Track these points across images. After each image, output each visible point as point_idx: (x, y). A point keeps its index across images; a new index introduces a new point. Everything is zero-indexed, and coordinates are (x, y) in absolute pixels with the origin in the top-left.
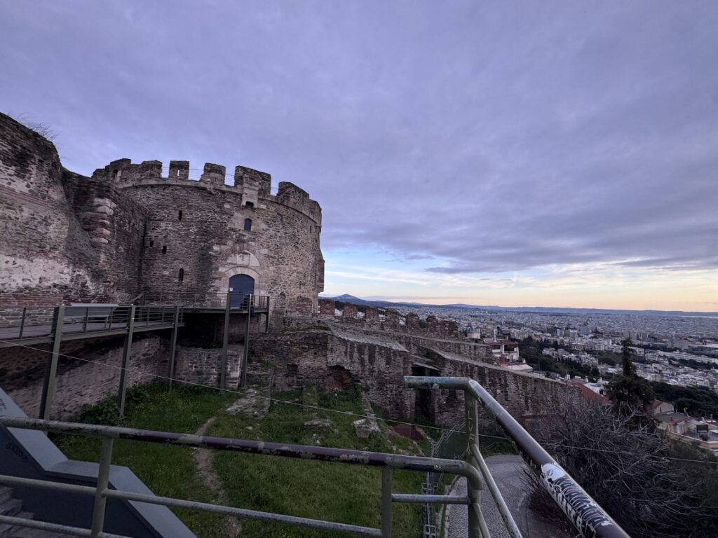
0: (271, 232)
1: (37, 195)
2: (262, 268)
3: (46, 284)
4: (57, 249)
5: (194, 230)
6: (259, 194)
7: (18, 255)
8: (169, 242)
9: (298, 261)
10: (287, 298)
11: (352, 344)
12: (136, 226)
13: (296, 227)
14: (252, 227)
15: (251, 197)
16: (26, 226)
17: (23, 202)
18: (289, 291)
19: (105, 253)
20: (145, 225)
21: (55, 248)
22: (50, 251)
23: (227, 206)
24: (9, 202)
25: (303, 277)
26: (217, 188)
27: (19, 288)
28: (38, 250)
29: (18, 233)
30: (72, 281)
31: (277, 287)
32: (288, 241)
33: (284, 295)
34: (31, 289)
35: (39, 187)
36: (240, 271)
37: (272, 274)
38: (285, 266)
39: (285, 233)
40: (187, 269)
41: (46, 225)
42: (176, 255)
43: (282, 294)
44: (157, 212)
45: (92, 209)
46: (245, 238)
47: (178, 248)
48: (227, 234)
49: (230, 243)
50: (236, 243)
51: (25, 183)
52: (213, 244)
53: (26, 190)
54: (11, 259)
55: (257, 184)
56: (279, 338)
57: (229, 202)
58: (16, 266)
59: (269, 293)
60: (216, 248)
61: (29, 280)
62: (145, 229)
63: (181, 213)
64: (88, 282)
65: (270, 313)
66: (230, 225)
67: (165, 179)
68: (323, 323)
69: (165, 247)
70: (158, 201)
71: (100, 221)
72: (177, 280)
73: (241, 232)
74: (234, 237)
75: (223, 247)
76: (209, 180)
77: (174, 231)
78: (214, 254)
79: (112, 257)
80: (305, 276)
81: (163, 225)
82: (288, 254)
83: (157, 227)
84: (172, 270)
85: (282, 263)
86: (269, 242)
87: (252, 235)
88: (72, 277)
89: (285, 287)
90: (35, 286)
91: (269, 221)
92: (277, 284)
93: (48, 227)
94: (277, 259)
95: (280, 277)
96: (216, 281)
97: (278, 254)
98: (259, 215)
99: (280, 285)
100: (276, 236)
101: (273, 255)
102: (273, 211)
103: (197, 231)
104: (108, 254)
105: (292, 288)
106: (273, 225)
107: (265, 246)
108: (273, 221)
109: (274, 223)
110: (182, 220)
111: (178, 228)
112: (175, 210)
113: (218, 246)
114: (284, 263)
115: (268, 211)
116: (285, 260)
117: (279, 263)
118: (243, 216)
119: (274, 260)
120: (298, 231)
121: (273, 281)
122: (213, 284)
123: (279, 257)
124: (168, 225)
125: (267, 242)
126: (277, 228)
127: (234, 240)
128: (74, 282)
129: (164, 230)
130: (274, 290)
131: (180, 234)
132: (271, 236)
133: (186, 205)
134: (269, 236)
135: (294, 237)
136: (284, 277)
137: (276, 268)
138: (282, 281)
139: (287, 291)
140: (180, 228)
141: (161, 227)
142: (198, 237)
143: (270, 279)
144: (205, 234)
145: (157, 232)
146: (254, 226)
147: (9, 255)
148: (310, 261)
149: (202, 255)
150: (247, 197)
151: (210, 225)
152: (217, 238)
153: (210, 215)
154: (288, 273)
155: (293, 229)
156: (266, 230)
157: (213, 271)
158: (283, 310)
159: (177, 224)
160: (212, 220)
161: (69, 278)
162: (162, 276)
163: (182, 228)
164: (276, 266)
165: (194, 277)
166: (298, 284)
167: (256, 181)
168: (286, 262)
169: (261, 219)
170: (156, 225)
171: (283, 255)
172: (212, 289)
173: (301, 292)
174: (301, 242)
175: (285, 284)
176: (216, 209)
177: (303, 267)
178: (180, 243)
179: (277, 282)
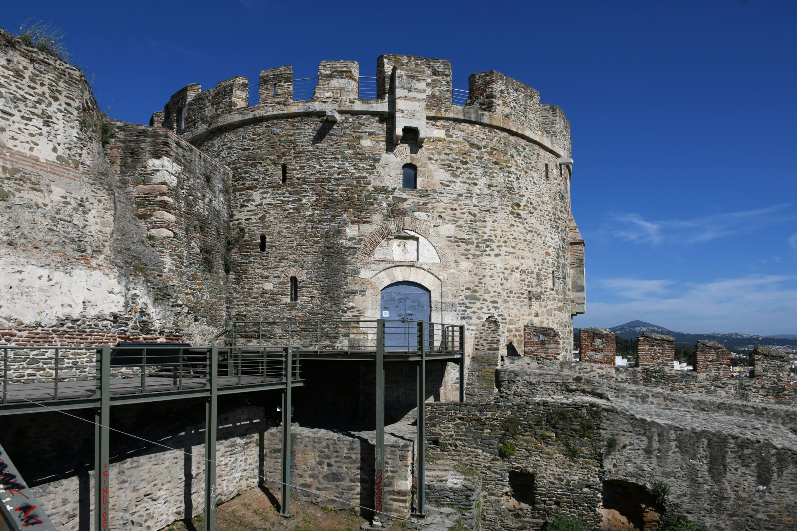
0: (459, 186)
1: (67, 163)
2: (444, 266)
3: (92, 312)
4: (100, 252)
5: (309, 199)
6: (428, 109)
7: (53, 265)
8: (269, 226)
9: (523, 245)
10: (502, 328)
11: (663, 431)
12: (214, 203)
13: (512, 169)
14: (419, 180)
15: (412, 115)
16: (58, 217)
17: (52, 176)
18: (505, 313)
19: (170, 255)
20: (229, 201)
21: (98, 251)
22: (92, 257)
23: (366, 143)
24: (33, 179)
25: (534, 282)
26: (344, 108)
27: (59, 319)
28: (77, 255)
29: (50, 230)
30: (126, 305)
31: (478, 304)
32: (496, 204)
33: (495, 322)
34: (74, 321)
35: (69, 149)
36: (400, 275)
37: (466, 278)
38: (492, 258)
39: (490, 186)
40: (303, 278)
41: (84, 213)
42: (282, 250)
43: (491, 321)
44: (246, 173)
45: (145, 179)
46: (406, 205)
47: (285, 237)
48: (370, 200)
49: (377, 218)
50: (388, 217)
51: (51, 145)
52: (345, 222)
53: (52, 157)
54: (45, 272)
55: (422, 85)
56: (489, 415)
57: (371, 134)
58: (52, 283)
59: (463, 318)
60: (351, 231)
61: (70, 306)
63: (284, 169)
64: (150, 306)
65: (467, 362)
66: (374, 182)
68: (589, 382)
69: (263, 238)
70: (246, 153)
71: (159, 198)
72: (288, 300)
73: (397, 194)
74: (384, 204)
75: (363, 227)
76: (329, 94)
77: (275, 206)
78: (349, 244)
79: (182, 263)
80: (539, 279)
81: (256, 196)
82: (499, 233)
83: (248, 201)
84: (278, 280)
85: (486, 253)
86: (456, 210)
87: (421, 197)
88: (126, 298)
89: (495, 305)
90: (78, 315)
91: (453, 164)
92: (479, 300)
93: (86, 215)
94: (475, 245)
95: (485, 284)
96: (356, 297)
97: (476, 232)
98: (433, 154)
99: (484, 300)
100: (469, 195)
101: (466, 237)
102: (461, 139)
103: (315, 201)
104: (176, 257)
105: (512, 307)
106: (462, 170)
107: (447, 218)
108: (462, 162)
109: (465, 166)
110: (288, 182)
111: (282, 198)
112: (275, 164)
113: (356, 227)
114: (491, 253)
115: (450, 142)
116: (494, 246)
117: (480, 253)
118: (399, 159)
119: (469, 247)
120: (518, 179)
121: (469, 293)
122: (351, 304)
123: (480, 240)
124: (265, 196)
125: (451, 209)
126: (471, 176)
127: (385, 211)
128: (129, 308)
129: (259, 205)
130: (473, 312)
131: (285, 210)
132: (460, 195)
133: (292, 151)
134: (455, 196)
135: (510, 193)
136: (493, 283)
137: (475, 264)
138: (489, 293)
139: (502, 313)
140: (286, 199)
141: (253, 200)
142: (317, 212)
143: (464, 288)
144: (329, 205)
145: (248, 211)
146: (422, 179)
147: (42, 266)
148: (549, 244)
149: (327, 248)
150: (403, 117)
151: (336, 185)
152: (351, 210)
153: (336, 166)
154: (501, 275)
155: (507, 174)
156: (448, 183)
157: (349, 278)
158: (494, 353)
159: (280, 192)
160: (341, 176)
161: (122, 300)
162: (263, 293)
163: (289, 197)
164: (475, 260)
165: (315, 291)
166: (525, 296)
167: (419, 80)
168: (496, 249)
169: (436, 160)
170: (246, 198)
171: (488, 234)
172: (350, 314)
173: (533, 315)
174: (527, 202)
175: (495, 299)
176: (346, 152)
177: (535, 260)
178: (287, 228)
179: (477, 295)
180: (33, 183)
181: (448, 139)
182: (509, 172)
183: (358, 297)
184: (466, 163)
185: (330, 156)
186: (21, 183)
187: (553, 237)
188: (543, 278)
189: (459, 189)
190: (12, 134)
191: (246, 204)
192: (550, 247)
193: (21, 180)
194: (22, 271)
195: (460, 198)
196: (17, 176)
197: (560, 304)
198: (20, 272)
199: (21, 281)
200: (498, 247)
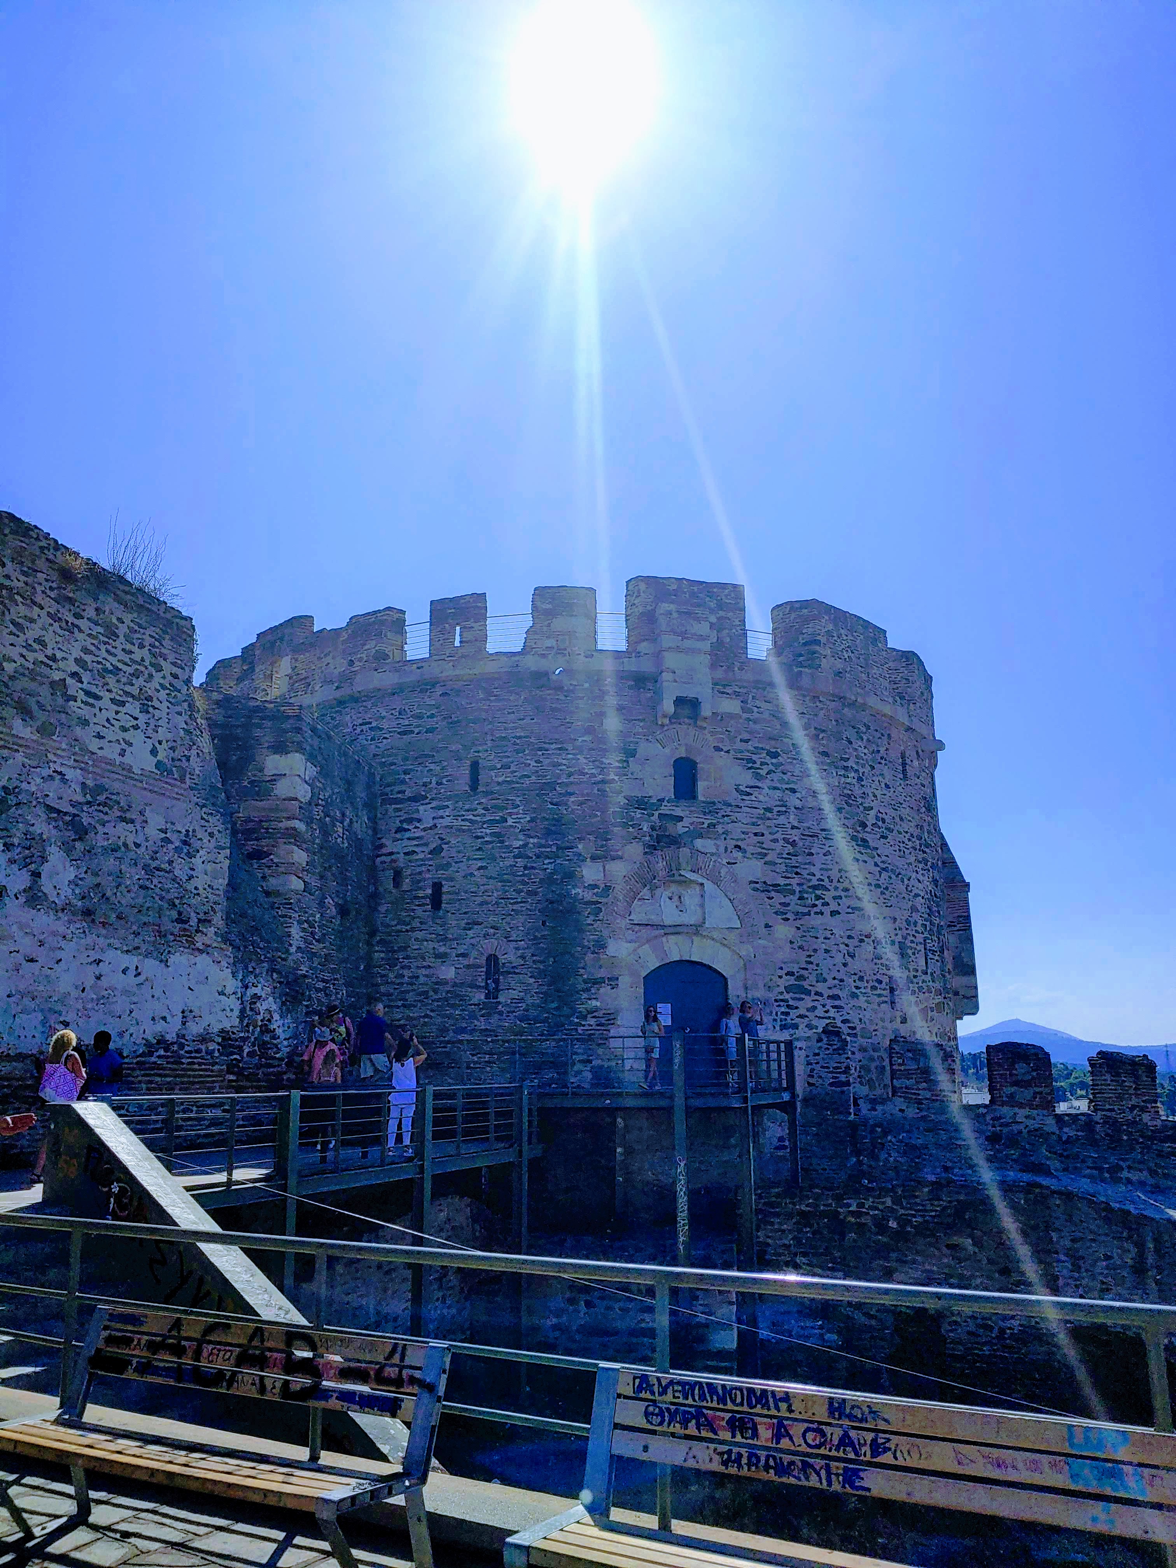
0: (766, 795)
1: (170, 773)
2: (748, 933)
3: (195, 1029)
4: (209, 922)
5: (518, 818)
6: (713, 666)
7: (144, 948)
8: (449, 865)
10: (850, 1044)
11: (1161, 1232)
12: (357, 827)
13: (850, 763)
14: (701, 785)
15: (690, 677)
16: (154, 864)
17: (148, 797)
18: (854, 1017)
19: (300, 922)
20: (373, 820)
21: (205, 921)
22: (197, 931)
23: (612, 723)
24: (123, 802)
27: (148, 1044)
28: (177, 928)
29: (142, 887)
30: (242, 1015)
31: (808, 1002)
33: (838, 1034)
34: (167, 1046)
35: (173, 749)
36: (673, 950)
37: (785, 954)
38: (827, 918)
40: (509, 956)
41: (190, 855)
42: (471, 908)
43: (831, 1032)
44: (406, 772)
45: (262, 789)
46: (680, 828)
47: (477, 884)
49: (634, 851)
50: (651, 848)
51: (149, 745)
52: (581, 860)
53: (150, 764)
54: (132, 961)
55: (703, 628)
57: (619, 708)
58: (141, 979)
60: (590, 873)
61: (164, 1018)
62: (375, 831)
63: (475, 767)
64: (276, 1016)
66: (628, 789)
67: (419, 663)
69: (437, 887)
71: (285, 824)
72: (480, 996)
73: (664, 810)
74: (646, 827)
75: (611, 866)
76: (549, 642)
77: (460, 830)
78: (588, 896)
79: (313, 934)
81: (425, 812)
82: (835, 874)
83: (410, 821)
84: (464, 961)
85: (815, 910)
86: (763, 835)
87: (705, 813)
88: (242, 1003)
89: (837, 1003)
90: (174, 1035)
91: (754, 757)
92: (808, 993)
93: (193, 860)
94: (797, 895)
95: (818, 965)
96: (602, 990)
97: (797, 873)
98: (722, 741)
99: (817, 993)
100: (784, 809)
101: (782, 882)
102: (766, 715)
103: (529, 821)
104: (306, 925)
105: (864, 1005)
106: (771, 767)
107: (750, 850)
108: (769, 753)
109: (774, 761)
110: (481, 789)
111: (471, 817)
112: (459, 759)
113: (599, 865)
114: (824, 909)
115: (749, 720)
116: (828, 896)
117: (806, 910)
118: (667, 750)
119: (787, 900)
120: (860, 779)
121: (792, 981)
122: (594, 1003)
123: (805, 887)
124: (441, 813)
125: (756, 834)
126: (784, 777)
127: (647, 838)
128: (246, 1021)
129: (431, 828)
130: (801, 1016)
131: (477, 837)
132: (769, 810)
133: (489, 737)
134: (762, 812)
135: (850, 805)
136: (830, 962)
137: (798, 928)
138: (825, 980)
139: (847, 1017)
140: (478, 818)
141: (419, 821)
142: (531, 840)
143: (780, 973)
144: (553, 828)
145: (409, 839)
146: (706, 783)
147: (127, 951)
148: (915, 891)
149: (552, 902)
150: (675, 681)
151: (564, 795)
152: (591, 837)
153: (564, 762)
154: (842, 947)
155: (842, 772)
156: (748, 790)
157: (590, 956)
158: (843, 1092)
159: (467, 807)
160: (571, 779)
161: (236, 1006)
162: (437, 983)
163: (484, 815)
164: (798, 923)
165: (532, 980)
166: (883, 986)
167: (698, 620)
168: (831, 901)
169: (728, 752)
170: (405, 816)
171: (818, 876)
172: (592, 1022)
173: (899, 1020)
174: (877, 818)
175: (836, 991)
176: (580, 739)
177: (895, 919)
178: (480, 868)
179: (806, 984)
180: (122, 809)
181: (745, 715)
182: (846, 768)
183: (605, 990)
184: (775, 755)
185: (554, 746)
186: (106, 809)
187: (921, 878)
188: (910, 952)
189: (767, 799)
190: (99, 728)
191: (405, 826)
192: (917, 895)
193: (105, 804)
194: (100, 961)
195: (769, 815)
196: (101, 798)
197: (938, 999)
198: (98, 962)
199: (98, 978)
200: (834, 898)
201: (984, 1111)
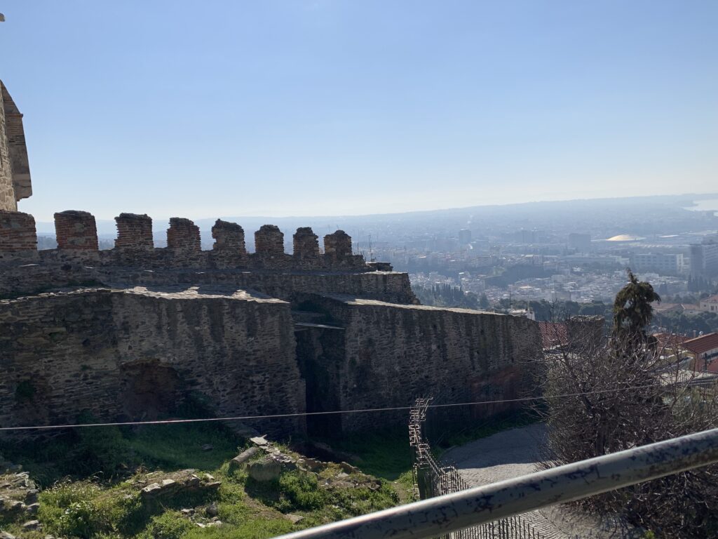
11: (171, 306)
201: (56, 252)
